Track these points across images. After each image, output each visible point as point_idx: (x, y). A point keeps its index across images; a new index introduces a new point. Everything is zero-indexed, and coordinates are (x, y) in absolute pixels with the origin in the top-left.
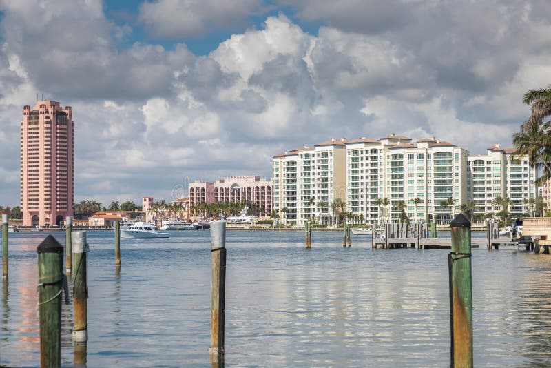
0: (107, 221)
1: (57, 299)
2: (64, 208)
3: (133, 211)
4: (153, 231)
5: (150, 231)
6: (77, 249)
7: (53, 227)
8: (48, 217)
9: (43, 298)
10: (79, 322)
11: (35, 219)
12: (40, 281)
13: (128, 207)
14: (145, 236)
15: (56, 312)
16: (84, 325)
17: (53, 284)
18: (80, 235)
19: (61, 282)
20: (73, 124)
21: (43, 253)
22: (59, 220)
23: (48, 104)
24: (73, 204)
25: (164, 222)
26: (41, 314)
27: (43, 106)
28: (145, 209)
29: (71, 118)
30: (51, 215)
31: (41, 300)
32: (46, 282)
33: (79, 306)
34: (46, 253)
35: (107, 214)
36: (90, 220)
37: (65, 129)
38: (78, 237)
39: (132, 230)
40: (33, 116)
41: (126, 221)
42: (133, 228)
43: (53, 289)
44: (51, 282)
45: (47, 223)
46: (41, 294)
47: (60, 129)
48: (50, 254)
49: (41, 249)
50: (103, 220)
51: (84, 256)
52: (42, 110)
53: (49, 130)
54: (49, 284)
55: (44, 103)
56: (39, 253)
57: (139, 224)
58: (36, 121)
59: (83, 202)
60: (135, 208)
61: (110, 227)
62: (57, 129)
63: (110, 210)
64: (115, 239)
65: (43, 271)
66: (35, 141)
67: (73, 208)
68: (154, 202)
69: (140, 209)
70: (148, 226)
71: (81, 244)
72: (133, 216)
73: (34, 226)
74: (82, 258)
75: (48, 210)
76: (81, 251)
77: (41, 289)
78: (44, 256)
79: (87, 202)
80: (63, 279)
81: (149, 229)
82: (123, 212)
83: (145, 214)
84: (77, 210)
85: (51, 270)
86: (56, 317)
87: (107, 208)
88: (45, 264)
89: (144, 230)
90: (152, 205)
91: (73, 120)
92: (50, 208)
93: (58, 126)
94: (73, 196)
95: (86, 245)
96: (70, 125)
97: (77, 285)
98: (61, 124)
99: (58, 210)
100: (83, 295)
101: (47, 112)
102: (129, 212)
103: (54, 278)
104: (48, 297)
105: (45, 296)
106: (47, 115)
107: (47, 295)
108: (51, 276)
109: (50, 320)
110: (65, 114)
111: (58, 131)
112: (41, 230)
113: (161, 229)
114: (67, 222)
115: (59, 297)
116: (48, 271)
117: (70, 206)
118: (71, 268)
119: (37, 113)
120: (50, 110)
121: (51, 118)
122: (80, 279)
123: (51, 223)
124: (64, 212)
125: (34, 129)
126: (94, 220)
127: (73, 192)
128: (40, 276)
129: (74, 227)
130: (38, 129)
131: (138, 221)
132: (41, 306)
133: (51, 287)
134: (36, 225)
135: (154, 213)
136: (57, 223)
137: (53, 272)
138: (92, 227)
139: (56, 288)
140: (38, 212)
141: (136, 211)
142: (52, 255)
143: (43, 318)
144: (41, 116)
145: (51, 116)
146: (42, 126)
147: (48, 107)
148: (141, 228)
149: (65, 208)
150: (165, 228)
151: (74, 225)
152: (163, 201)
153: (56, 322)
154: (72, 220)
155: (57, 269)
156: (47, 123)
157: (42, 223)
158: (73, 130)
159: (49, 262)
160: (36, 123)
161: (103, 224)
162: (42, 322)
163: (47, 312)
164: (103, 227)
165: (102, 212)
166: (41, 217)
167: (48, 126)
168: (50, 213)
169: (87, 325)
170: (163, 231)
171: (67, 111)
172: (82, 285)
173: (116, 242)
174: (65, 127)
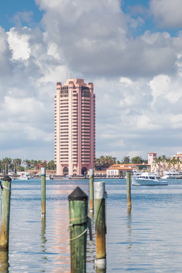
0: (121, 172)
1: (83, 236)
2: (87, 161)
3: (141, 163)
4: (156, 180)
5: (154, 180)
6: (98, 196)
7: (79, 176)
8: (75, 168)
9: (73, 235)
10: (100, 252)
11: (66, 170)
12: (70, 223)
13: (137, 161)
14: (150, 183)
15: (83, 246)
16: (104, 255)
17: (81, 225)
18: (100, 184)
19: (86, 223)
20: (94, 97)
21: (73, 200)
22: (84, 171)
23: (75, 81)
24: (94, 158)
25: (165, 172)
26: (71, 248)
27: (71, 82)
28: (150, 163)
29: (92, 91)
30: (78, 167)
31: (71, 237)
32: (75, 223)
33: (100, 240)
34: (75, 201)
35: (121, 166)
36: (107, 171)
37: (88, 101)
38: (99, 186)
39: (139, 179)
40: (64, 90)
41: (136, 172)
42: (141, 177)
43: (80, 228)
44: (79, 223)
45: (75, 173)
46: (71, 232)
47: (84, 100)
48: (78, 202)
49: (71, 198)
50: (117, 171)
51: (103, 201)
52: (71, 85)
53: (76, 101)
54: (77, 225)
55: (72, 80)
56: (70, 201)
57: (145, 174)
58: (66, 94)
59: (102, 157)
60: (142, 161)
61: (123, 176)
62: (82, 100)
63: (123, 163)
64: (127, 186)
65: (73, 215)
66: (65, 110)
67: (94, 162)
68: (158, 157)
69: (146, 162)
70: (152, 176)
71: (101, 192)
72: (141, 168)
73: (65, 175)
74: (102, 202)
75: (76, 163)
76: (101, 197)
77: (71, 229)
78: (73, 204)
79: (105, 157)
80: (87, 221)
81: (153, 178)
82: (133, 165)
83: (150, 166)
84: (97, 163)
85: (78, 214)
86: (82, 250)
87: (121, 162)
88: (74, 209)
89: (149, 179)
90: (155, 159)
91: (94, 93)
92: (77, 161)
93: (83, 98)
94: (94, 152)
95: (105, 193)
96: (92, 97)
97: (98, 223)
98: (85, 96)
99: (83, 163)
100: (103, 231)
101: (74, 87)
102: (138, 164)
103: (81, 220)
104: (76, 235)
105: (74, 234)
106: (74, 90)
107: (76, 233)
108: (79, 219)
109: (78, 253)
110: (88, 88)
111: (83, 102)
112: (70, 178)
113: (162, 178)
114: (90, 173)
115: (85, 235)
116: (76, 215)
117: (92, 160)
118: (93, 209)
119: (67, 88)
120: (77, 85)
121: (77, 92)
122: (100, 219)
123: (78, 173)
124: (88, 165)
125: (64, 100)
126: (110, 171)
127: (94, 149)
128: (70, 218)
129: (96, 176)
130: (68, 100)
131: (145, 172)
132: (71, 241)
133: (79, 227)
134: (67, 174)
135: (157, 165)
136: (83, 173)
137: (80, 216)
138: (109, 176)
139: (83, 227)
140: (68, 165)
141: (143, 164)
142: (79, 203)
143: (73, 251)
144: (70, 91)
145: (77, 90)
146: (71, 98)
147: (75, 83)
148: (147, 178)
149: (89, 162)
150: (165, 177)
151: (95, 175)
152: (164, 157)
153: (83, 254)
154: (94, 171)
155: (83, 212)
156: (75, 95)
157: (70, 173)
158: (94, 101)
159: (77, 207)
160: (65, 96)
161: (117, 174)
162: (73, 253)
163: (76, 246)
164: (117, 176)
165: (116, 165)
166: (70, 168)
167: (75, 98)
168: (77, 165)
169: (105, 255)
170: (164, 180)
171: (89, 86)
172: (102, 223)
173: (128, 188)
174: (88, 99)
